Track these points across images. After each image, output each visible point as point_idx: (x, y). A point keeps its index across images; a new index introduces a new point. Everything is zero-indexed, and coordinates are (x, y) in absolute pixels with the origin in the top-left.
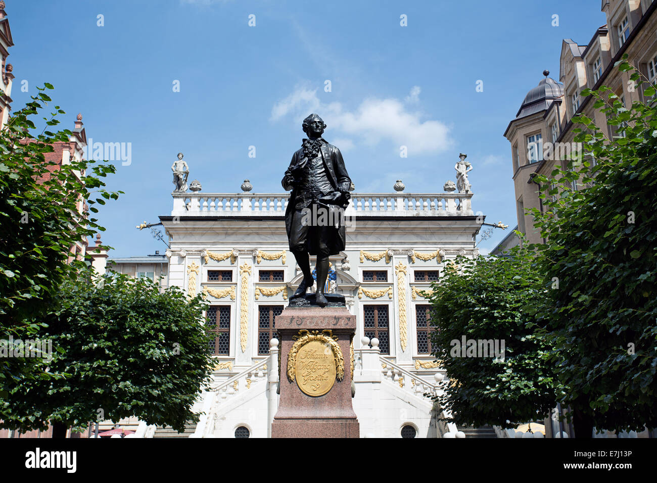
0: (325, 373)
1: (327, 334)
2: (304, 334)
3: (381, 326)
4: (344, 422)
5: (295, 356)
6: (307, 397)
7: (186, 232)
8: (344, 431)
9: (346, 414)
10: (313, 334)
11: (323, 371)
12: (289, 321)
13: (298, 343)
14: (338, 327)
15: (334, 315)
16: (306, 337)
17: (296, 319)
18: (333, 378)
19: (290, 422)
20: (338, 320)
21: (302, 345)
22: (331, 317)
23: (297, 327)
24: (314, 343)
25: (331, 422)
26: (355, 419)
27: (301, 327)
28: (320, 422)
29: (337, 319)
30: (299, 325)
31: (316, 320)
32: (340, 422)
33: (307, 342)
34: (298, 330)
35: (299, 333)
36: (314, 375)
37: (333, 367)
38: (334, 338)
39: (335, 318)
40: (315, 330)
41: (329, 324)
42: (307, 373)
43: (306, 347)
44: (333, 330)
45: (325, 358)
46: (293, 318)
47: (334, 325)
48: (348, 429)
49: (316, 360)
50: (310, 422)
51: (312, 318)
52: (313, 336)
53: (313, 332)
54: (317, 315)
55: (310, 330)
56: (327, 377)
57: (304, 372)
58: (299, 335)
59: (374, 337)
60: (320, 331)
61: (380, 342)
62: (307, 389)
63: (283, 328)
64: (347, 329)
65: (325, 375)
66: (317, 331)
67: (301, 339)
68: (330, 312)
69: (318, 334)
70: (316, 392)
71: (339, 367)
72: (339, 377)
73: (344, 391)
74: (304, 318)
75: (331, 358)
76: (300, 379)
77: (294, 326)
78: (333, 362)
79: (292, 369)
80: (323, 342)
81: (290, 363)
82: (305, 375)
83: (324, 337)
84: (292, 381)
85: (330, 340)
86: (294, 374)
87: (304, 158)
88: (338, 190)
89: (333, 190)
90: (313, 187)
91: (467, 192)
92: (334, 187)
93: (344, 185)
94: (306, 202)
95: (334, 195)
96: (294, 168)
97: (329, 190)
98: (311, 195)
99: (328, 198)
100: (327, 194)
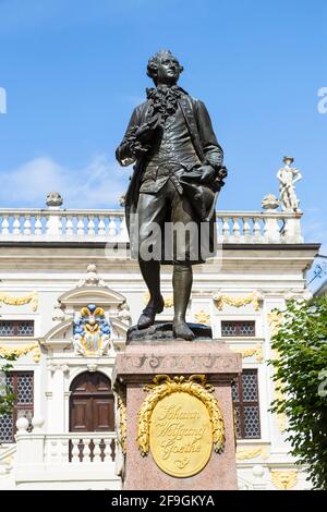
0: (195, 442)
1: (197, 380)
2: (162, 381)
5: (149, 417)
6: (169, 478)
10: (177, 382)
11: (193, 438)
12: (139, 362)
13: (153, 396)
14: (214, 371)
15: (208, 352)
16: (163, 387)
17: (150, 359)
18: (207, 449)
20: (215, 360)
21: (160, 399)
23: (151, 372)
24: (177, 395)
27: (157, 371)
29: (212, 358)
30: (155, 367)
31: (179, 360)
33: (167, 394)
34: (154, 375)
35: (155, 380)
36: (179, 444)
37: (209, 433)
38: (207, 388)
39: (209, 356)
40: (179, 375)
41: (199, 366)
42: (168, 441)
43: (166, 402)
44: (208, 375)
45: (194, 418)
47: (209, 367)
49: (182, 422)
52: (174, 385)
53: (176, 377)
55: (172, 376)
56: (199, 448)
57: (165, 439)
58: (153, 383)
60: (187, 376)
62: (169, 465)
63: (130, 373)
64: (228, 374)
65: (196, 445)
66: (182, 377)
67: (158, 389)
68: (200, 347)
69: (183, 382)
70: (181, 471)
71: (217, 432)
72: (217, 446)
73: (225, 469)
74: (162, 358)
75: (205, 417)
76: (157, 452)
77: (147, 369)
78: (207, 425)
79: (145, 436)
80: (191, 393)
81: (142, 426)
82: (165, 444)
83: (194, 387)
84: (146, 455)
85: (200, 390)
86: (148, 444)
87: (154, 114)
88: (208, 164)
89: (199, 162)
90: (169, 158)
91: (295, 210)
92: (201, 160)
93: (214, 157)
94: (158, 181)
95: (201, 171)
96: (140, 129)
97: (193, 164)
98: (167, 171)
99: (193, 174)
100: (191, 170)
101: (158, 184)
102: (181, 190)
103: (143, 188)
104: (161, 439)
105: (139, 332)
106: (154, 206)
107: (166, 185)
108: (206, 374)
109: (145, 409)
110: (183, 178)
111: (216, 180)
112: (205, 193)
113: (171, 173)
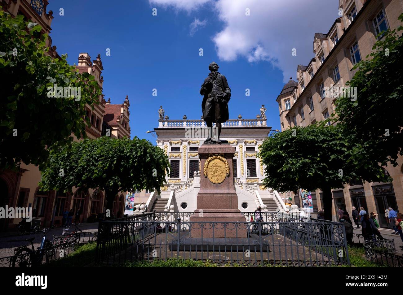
0: (221, 173)
1: (221, 155)
2: (211, 156)
4: (230, 195)
5: (207, 166)
6: (213, 184)
8: (230, 199)
9: (232, 191)
10: (216, 156)
11: (220, 172)
12: (204, 150)
13: (208, 160)
14: (226, 152)
16: (212, 157)
18: (224, 176)
19: (205, 195)
21: (210, 161)
22: (224, 148)
24: (216, 160)
25: (224, 195)
26: (235, 194)
27: (210, 153)
28: (219, 195)
31: (216, 149)
32: (228, 195)
33: (213, 160)
35: (209, 155)
36: (216, 174)
37: (225, 171)
38: (225, 158)
40: (216, 154)
41: (222, 151)
42: (213, 173)
43: (213, 162)
44: (225, 154)
45: (221, 166)
46: (206, 149)
48: (232, 199)
49: (217, 167)
50: (215, 195)
51: (215, 148)
52: (215, 157)
54: (217, 147)
55: (214, 154)
56: (222, 175)
57: (212, 172)
58: (209, 157)
60: (219, 154)
62: (213, 180)
63: (202, 153)
64: (231, 153)
65: (221, 174)
66: (217, 154)
67: (210, 158)
68: (223, 146)
69: (218, 156)
70: (217, 182)
71: (227, 171)
72: (227, 175)
73: (230, 182)
74: (211, 149)
75: (224, 167)
76: (210, 176)
77: (207, 152)
78: (225, 168)
79: (206, 172)
80: (220, 159)
81: (205, 169)
82: (212, 174)
83: (220, 157)
84: (206, 177)
85: (223, 158)
86: (207, 174)
88: (225, 93)
89: (223, 92)
90: (214, 92)
91: (265, 118)
92: (224, 92)
93: (227, 91)
94: (211, 98)
95: (223, 95)
96: (206, 83)
97: (221, 93)
98: (213, 95)
99: (221, 96)
100: (221, 94)
101: (210, 99)
102: (217, 101)
103: (207, 101)
104: (211, 172)
105: (206, 142)
106: (209, 106)
107: (213, 100)
108: (224, 154)
109: (206, 164)
110: (217, 97)
111: (228, 98)
112: (224, 101)
113: (214, 96)
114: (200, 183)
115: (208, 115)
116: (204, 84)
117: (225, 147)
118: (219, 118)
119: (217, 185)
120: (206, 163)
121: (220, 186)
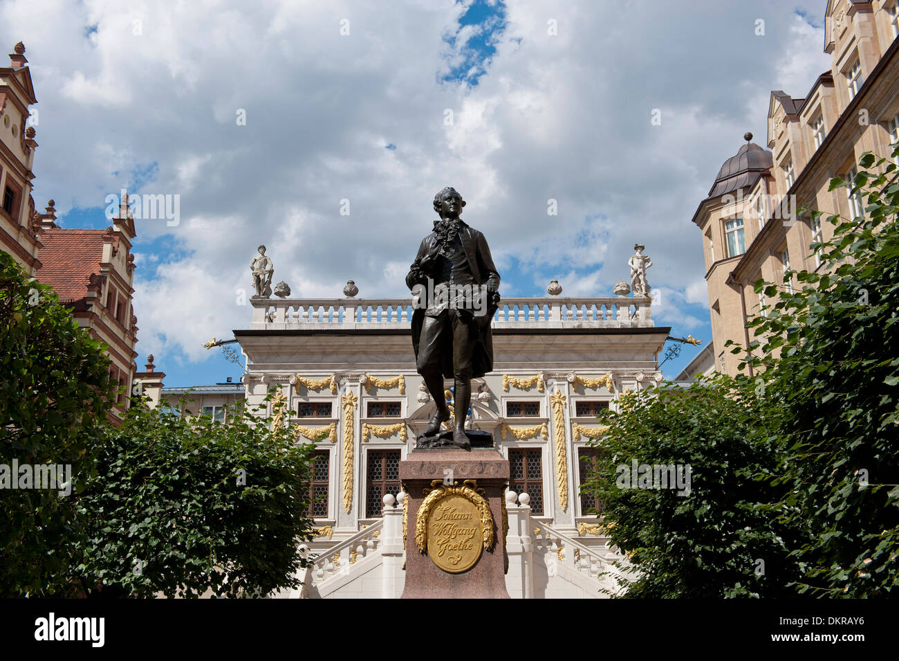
0: (467, 541)
1: (470, 485)
2: (437, 486)
3: (532, 476)
5: (427, 518)
6: (443, 573)
7: (270, 351)
9: (498, 594)
11: (465, 537)
12: (418, 468)
13: (429, 499)
14: (484, 476)
15: (479, 460)
16: (440, 492)
17: (427, 466)
18: (478, 547)
20: (485, 467)
21: (436, 501)
22: (476, 462)
23: (428, 477)
24: (454, 500)
27: (433, 476)
29: (483, 465)
30: (432, 473)
31: (454, 466)
33: (444, 498)
34: (431, 480)
35: (432, 484)
36: (453, 542)
37: (479, 532)
38: (479, 492)
39: (481, 463)
41: (472, 472)
42: (443, 540)
43: (443, 504)
44: (479, 480)
45: (467, 519)
46: (423, 464)
47: (480, 473)
49: (456, 522)
51: (450, 464)
56: (470, 546)
57: (441, 538)
58: (432, 488)
59: (522, 492)
60: (461, 482)
61: (531, 499)
62: (444, 562)
63: (410, 478)
64: (498, 479)
65: (468, 543)
67: (434, 493)
68: (474, 455)
69: (458, 486)
70: (455, 567)
72: (486, 545)
75: (477, 519)
76: (434, 549)
77: (425, 476)
80: (465, 496)
82: (440, 543)
83: (466, 490)
84: (425, 552)
85: (473, 494)
86: (425, 543)
87: (436, 246)
93: (490, 283)
96: (423, 260)
103: (428, 312)
104: (437, 538)
106: (433, 329)
107: (445, 311)
109: (423, 510)
114: (404, 569)
115: (430, 357)
116: (418, 261)
117: (482, 459)
118: (462, 366)
119: (456, 576)
120: (423, 508)
121: (463, 580)
